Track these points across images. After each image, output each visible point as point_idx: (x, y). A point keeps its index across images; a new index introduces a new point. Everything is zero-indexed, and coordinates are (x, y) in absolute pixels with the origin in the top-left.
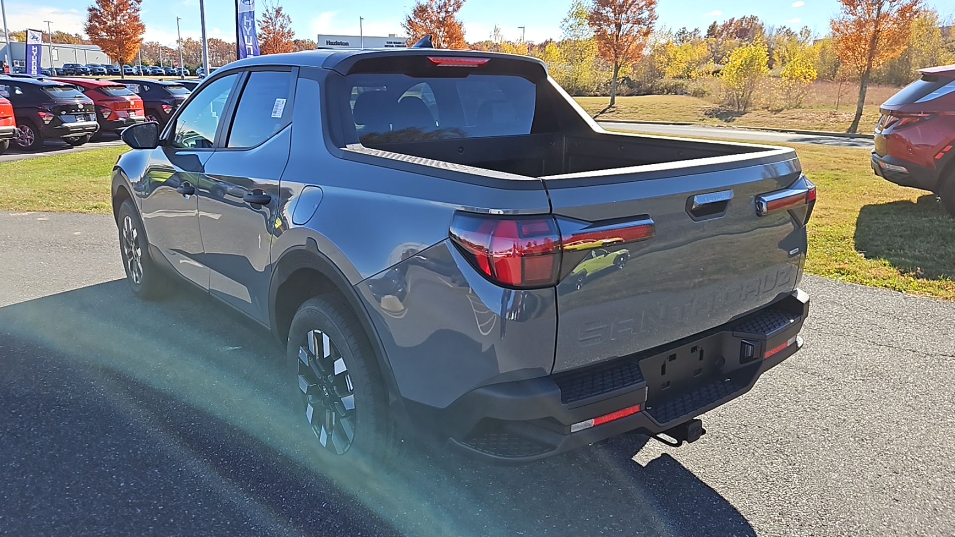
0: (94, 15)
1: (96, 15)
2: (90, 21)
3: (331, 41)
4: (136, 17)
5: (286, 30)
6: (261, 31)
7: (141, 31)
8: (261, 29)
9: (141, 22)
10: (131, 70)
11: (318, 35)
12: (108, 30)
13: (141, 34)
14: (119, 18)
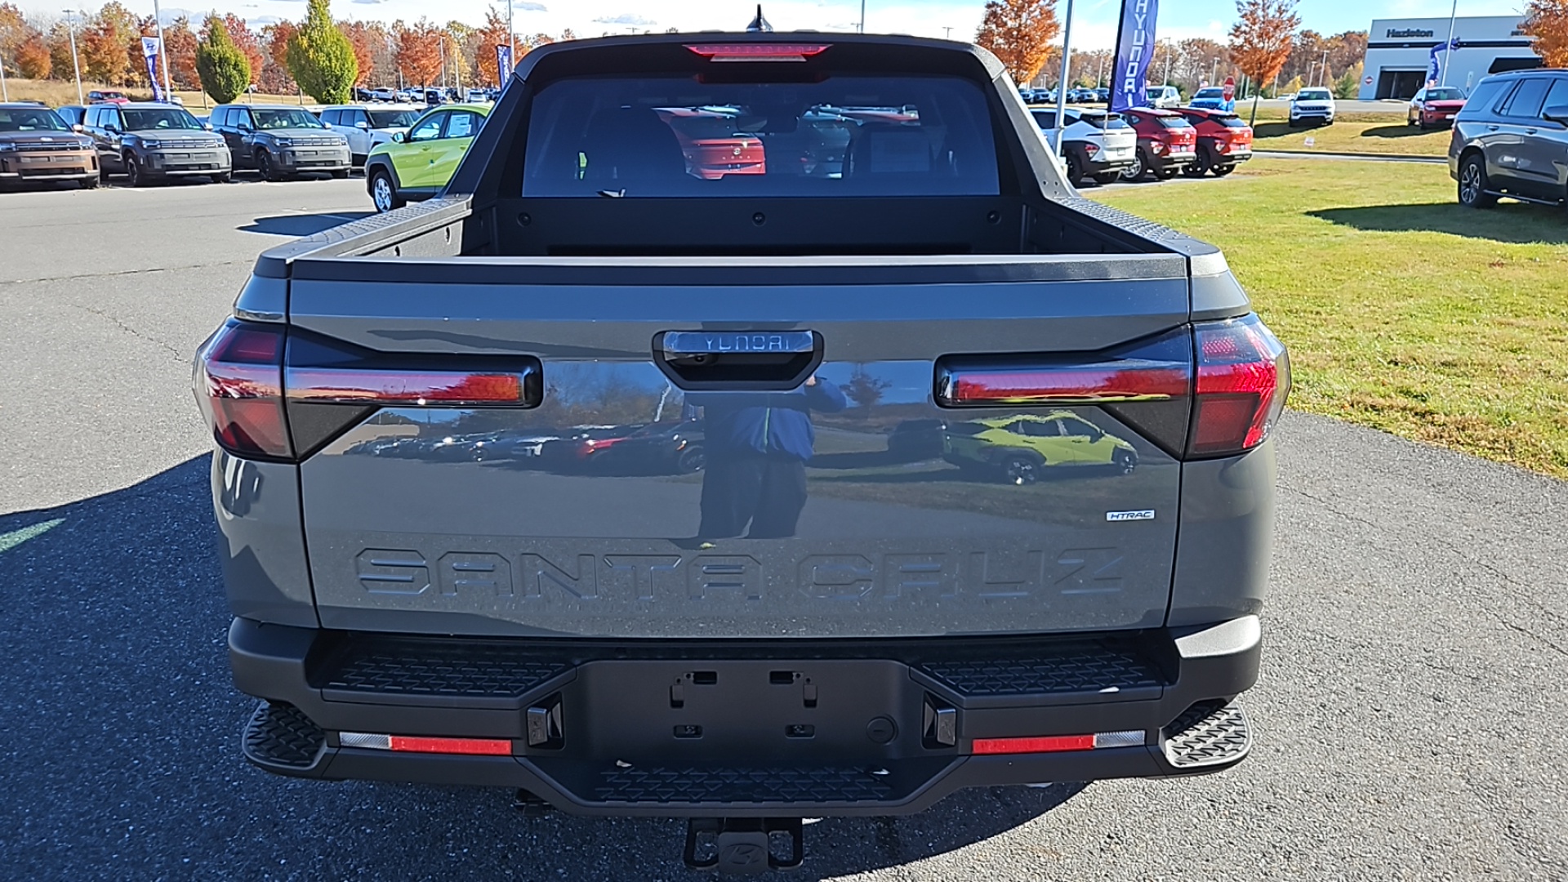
0: (993, 16)
1: (994, 14)
2: (986, 23)
3: (1397, 30)
4: (1050, 11)
5: (1286, 16)
6: (1242, 19)
7: (1053, 33)
8: (1243, 17)
9: (1055, 20)
10: (1047, 96)
11: (1374, 21)
12: (1008, 35)
13: (1051, 38)
14: (1024, 15)
